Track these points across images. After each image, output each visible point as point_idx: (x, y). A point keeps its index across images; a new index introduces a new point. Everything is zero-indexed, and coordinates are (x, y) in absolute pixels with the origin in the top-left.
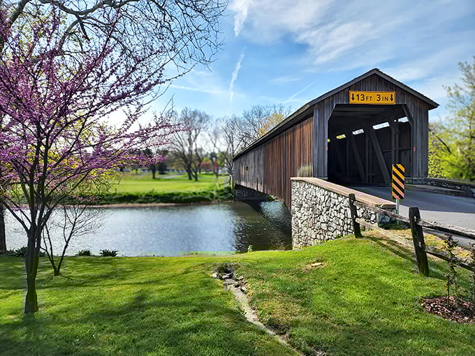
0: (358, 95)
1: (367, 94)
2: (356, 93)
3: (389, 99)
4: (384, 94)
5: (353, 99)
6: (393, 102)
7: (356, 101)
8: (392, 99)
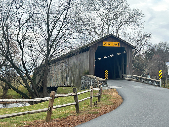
0: (106, 43)
1: (109, 43)
2: (105, 42)
3: (118, 45)
4: (116, 43)
5: (104, 44)
6: (119, 46)
7: (105, 45)
8: (119, 45)
